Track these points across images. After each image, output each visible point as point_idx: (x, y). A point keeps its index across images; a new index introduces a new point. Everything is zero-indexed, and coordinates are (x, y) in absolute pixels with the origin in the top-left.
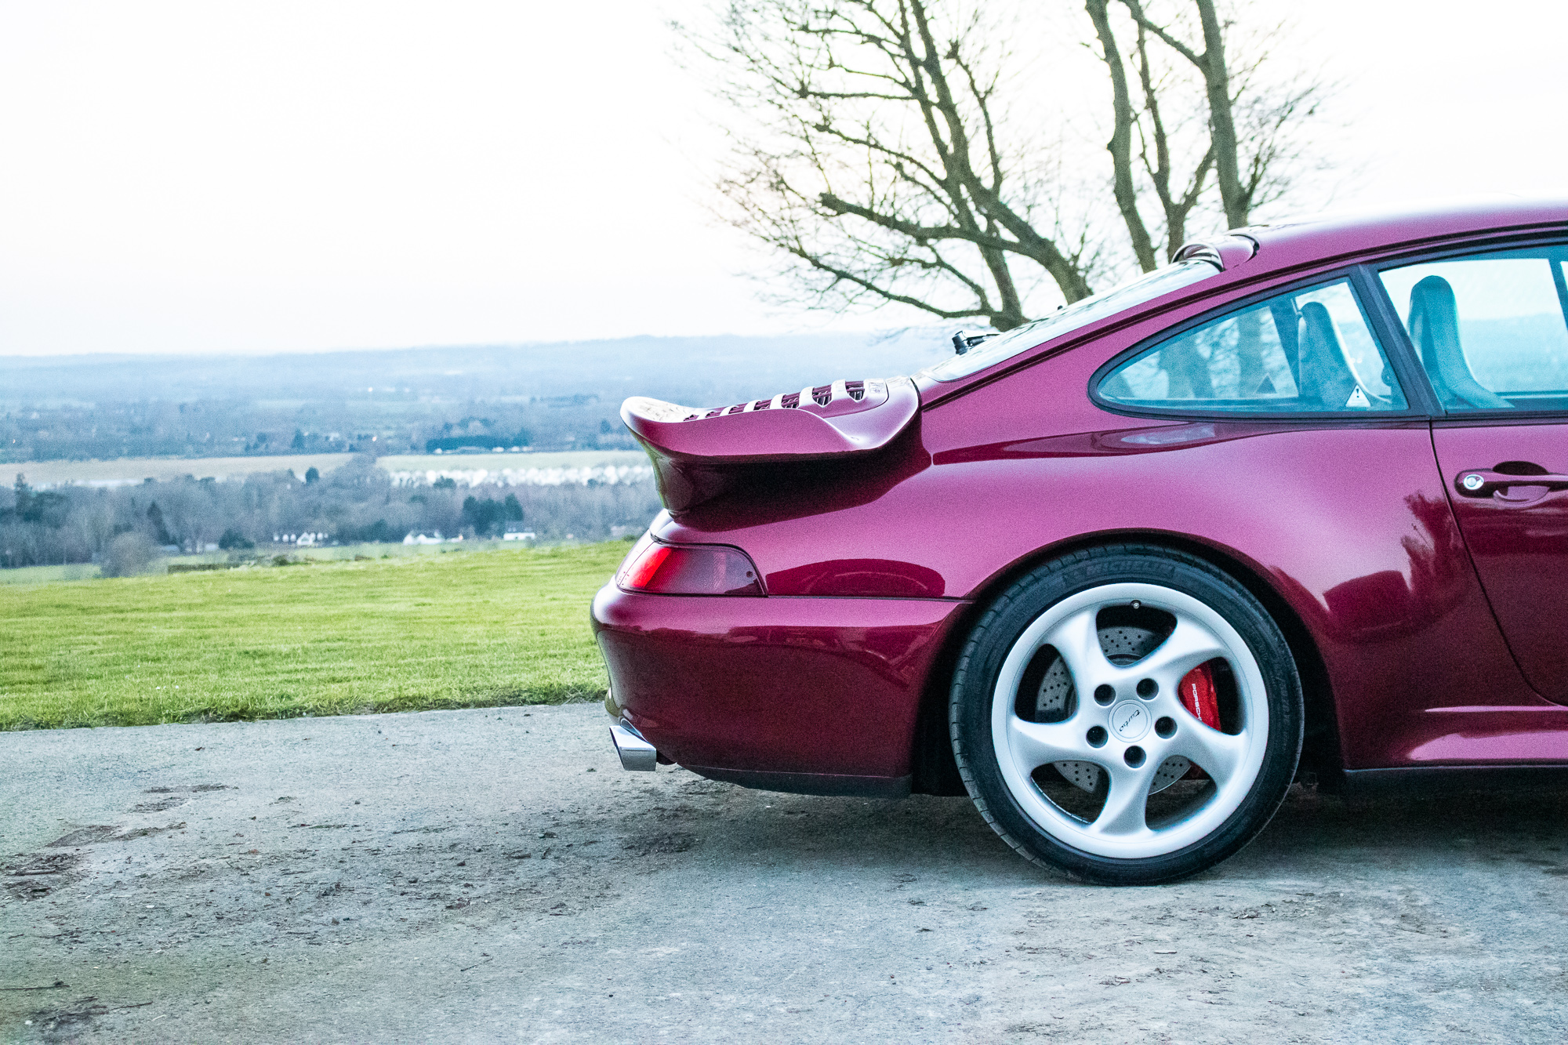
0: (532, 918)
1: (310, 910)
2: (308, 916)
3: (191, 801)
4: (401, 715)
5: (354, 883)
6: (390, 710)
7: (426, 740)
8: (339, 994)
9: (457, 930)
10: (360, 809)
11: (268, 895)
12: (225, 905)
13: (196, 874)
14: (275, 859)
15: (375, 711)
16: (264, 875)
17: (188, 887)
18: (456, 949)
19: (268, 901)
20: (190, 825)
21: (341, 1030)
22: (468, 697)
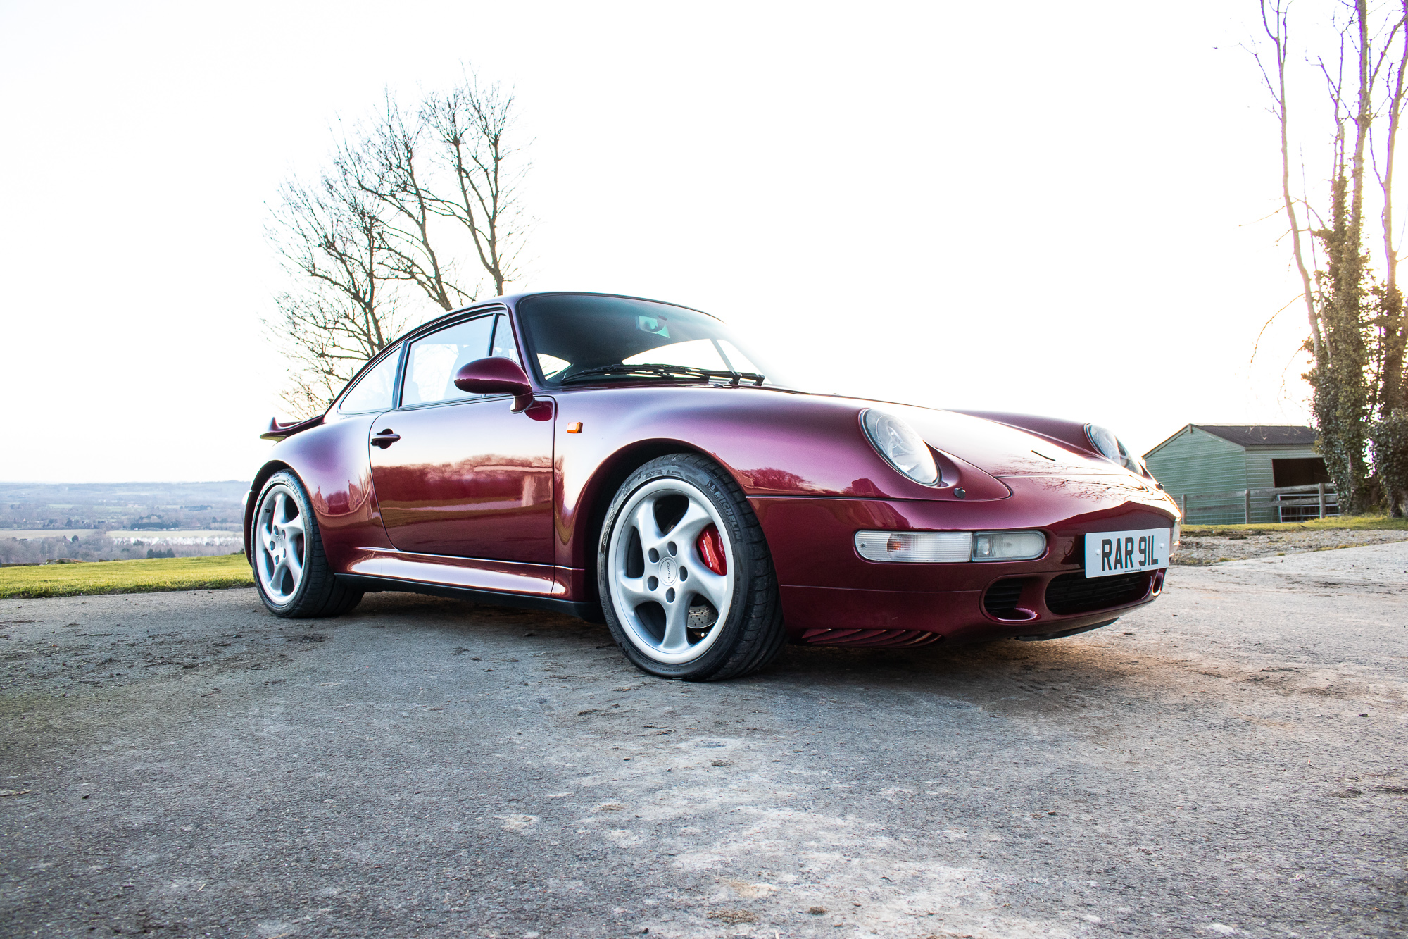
0: (241, 671)
1: (93, 671)
2: (92, 674)
3: (13, 627)
4: (137, 594)
5: (122, 659)
6: (131, 592)
7: (154, 602)
8: (118, 711)
9: (192, 678)
10: (119, 628)
11: (64, 665)
12: (35, 671)
13: (17, 656)
14: (66, 650)
15: (123, 592)
16: (62, 657)
17: (10, 663)
18: (194, 686)
19: (65, 667)
20: (12, 636)
21: (122, 730)
22: (176, 586)
